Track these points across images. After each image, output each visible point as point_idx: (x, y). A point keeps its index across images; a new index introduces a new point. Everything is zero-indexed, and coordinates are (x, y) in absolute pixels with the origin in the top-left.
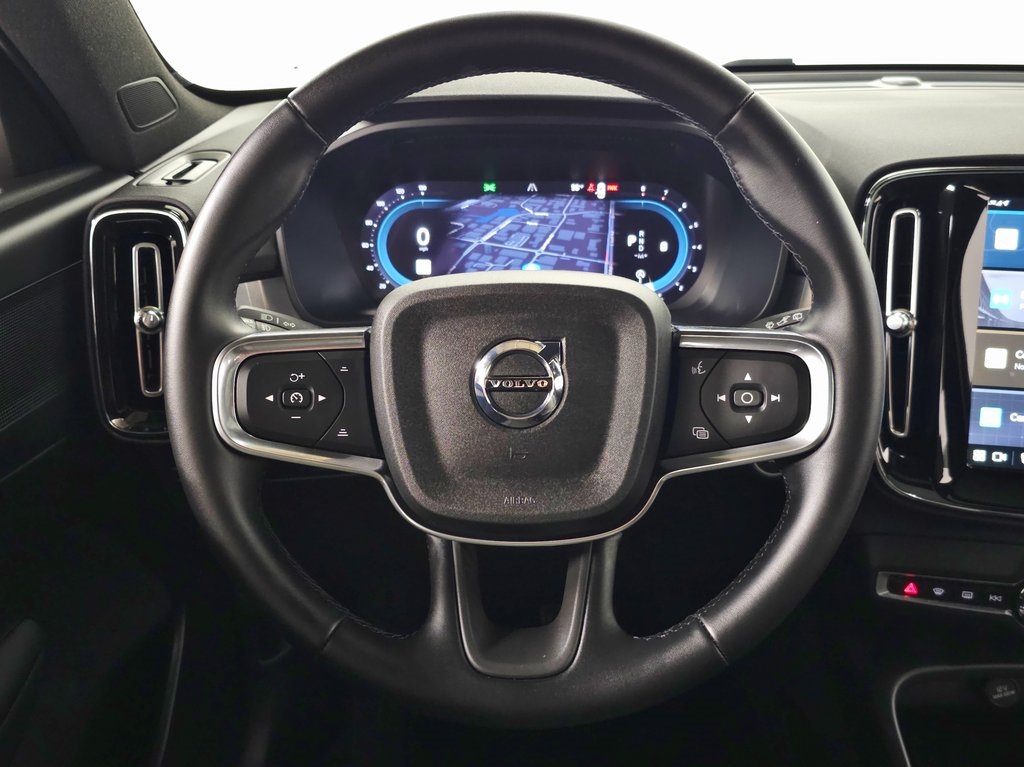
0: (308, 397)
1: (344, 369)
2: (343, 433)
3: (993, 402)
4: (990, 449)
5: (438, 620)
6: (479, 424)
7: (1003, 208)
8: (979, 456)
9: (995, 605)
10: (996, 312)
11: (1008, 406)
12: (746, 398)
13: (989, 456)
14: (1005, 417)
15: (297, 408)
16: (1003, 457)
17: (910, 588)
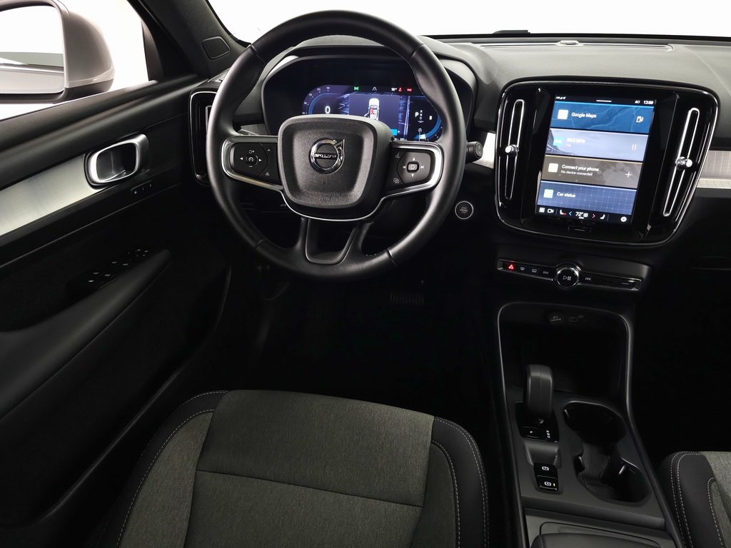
0: (255, 159)
1: (269, 150)
2: (267, 174)
3: (550, 187)
4: (547, 207)
5: (299, 245)
6: (312, 171)
7: (562, 100)
8: (542, 210)
9: (546, 276)
10: (555, 147)
11: (556, 189)
12: (413, 167)
13: (546, 210)
14: (555, 194)
15: (251, 163)
16: (552, 211)
17: (511, 267)
